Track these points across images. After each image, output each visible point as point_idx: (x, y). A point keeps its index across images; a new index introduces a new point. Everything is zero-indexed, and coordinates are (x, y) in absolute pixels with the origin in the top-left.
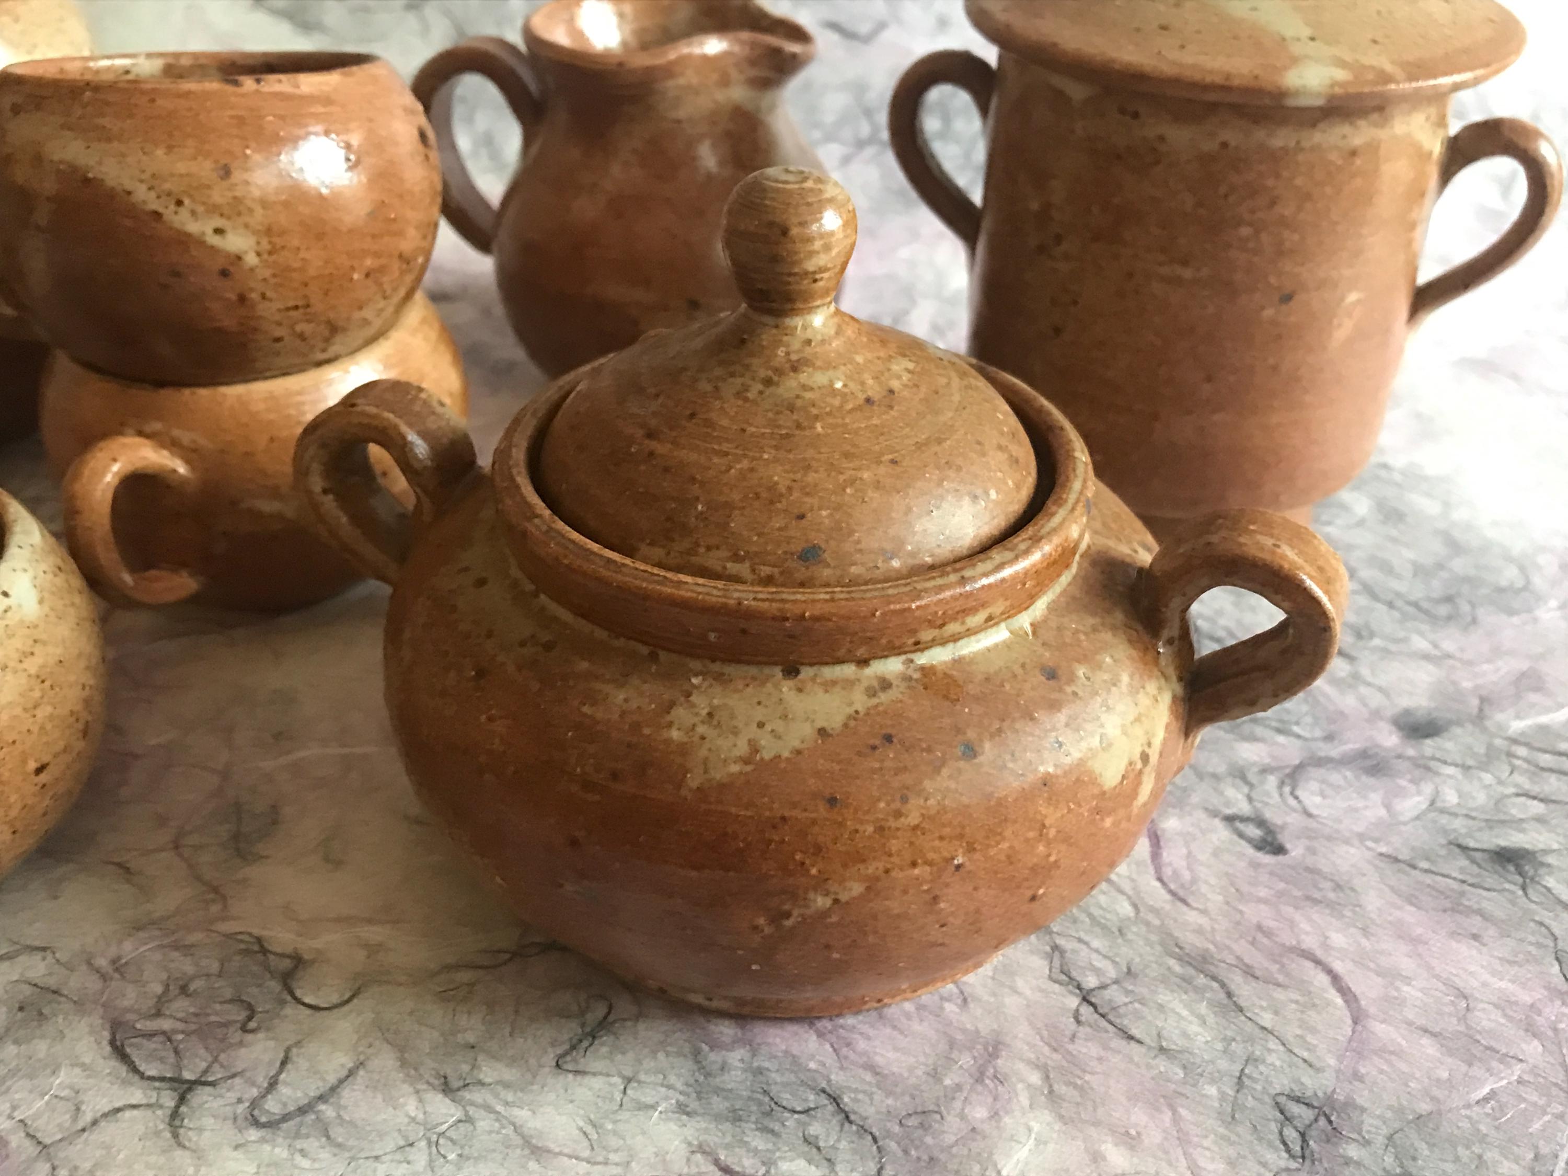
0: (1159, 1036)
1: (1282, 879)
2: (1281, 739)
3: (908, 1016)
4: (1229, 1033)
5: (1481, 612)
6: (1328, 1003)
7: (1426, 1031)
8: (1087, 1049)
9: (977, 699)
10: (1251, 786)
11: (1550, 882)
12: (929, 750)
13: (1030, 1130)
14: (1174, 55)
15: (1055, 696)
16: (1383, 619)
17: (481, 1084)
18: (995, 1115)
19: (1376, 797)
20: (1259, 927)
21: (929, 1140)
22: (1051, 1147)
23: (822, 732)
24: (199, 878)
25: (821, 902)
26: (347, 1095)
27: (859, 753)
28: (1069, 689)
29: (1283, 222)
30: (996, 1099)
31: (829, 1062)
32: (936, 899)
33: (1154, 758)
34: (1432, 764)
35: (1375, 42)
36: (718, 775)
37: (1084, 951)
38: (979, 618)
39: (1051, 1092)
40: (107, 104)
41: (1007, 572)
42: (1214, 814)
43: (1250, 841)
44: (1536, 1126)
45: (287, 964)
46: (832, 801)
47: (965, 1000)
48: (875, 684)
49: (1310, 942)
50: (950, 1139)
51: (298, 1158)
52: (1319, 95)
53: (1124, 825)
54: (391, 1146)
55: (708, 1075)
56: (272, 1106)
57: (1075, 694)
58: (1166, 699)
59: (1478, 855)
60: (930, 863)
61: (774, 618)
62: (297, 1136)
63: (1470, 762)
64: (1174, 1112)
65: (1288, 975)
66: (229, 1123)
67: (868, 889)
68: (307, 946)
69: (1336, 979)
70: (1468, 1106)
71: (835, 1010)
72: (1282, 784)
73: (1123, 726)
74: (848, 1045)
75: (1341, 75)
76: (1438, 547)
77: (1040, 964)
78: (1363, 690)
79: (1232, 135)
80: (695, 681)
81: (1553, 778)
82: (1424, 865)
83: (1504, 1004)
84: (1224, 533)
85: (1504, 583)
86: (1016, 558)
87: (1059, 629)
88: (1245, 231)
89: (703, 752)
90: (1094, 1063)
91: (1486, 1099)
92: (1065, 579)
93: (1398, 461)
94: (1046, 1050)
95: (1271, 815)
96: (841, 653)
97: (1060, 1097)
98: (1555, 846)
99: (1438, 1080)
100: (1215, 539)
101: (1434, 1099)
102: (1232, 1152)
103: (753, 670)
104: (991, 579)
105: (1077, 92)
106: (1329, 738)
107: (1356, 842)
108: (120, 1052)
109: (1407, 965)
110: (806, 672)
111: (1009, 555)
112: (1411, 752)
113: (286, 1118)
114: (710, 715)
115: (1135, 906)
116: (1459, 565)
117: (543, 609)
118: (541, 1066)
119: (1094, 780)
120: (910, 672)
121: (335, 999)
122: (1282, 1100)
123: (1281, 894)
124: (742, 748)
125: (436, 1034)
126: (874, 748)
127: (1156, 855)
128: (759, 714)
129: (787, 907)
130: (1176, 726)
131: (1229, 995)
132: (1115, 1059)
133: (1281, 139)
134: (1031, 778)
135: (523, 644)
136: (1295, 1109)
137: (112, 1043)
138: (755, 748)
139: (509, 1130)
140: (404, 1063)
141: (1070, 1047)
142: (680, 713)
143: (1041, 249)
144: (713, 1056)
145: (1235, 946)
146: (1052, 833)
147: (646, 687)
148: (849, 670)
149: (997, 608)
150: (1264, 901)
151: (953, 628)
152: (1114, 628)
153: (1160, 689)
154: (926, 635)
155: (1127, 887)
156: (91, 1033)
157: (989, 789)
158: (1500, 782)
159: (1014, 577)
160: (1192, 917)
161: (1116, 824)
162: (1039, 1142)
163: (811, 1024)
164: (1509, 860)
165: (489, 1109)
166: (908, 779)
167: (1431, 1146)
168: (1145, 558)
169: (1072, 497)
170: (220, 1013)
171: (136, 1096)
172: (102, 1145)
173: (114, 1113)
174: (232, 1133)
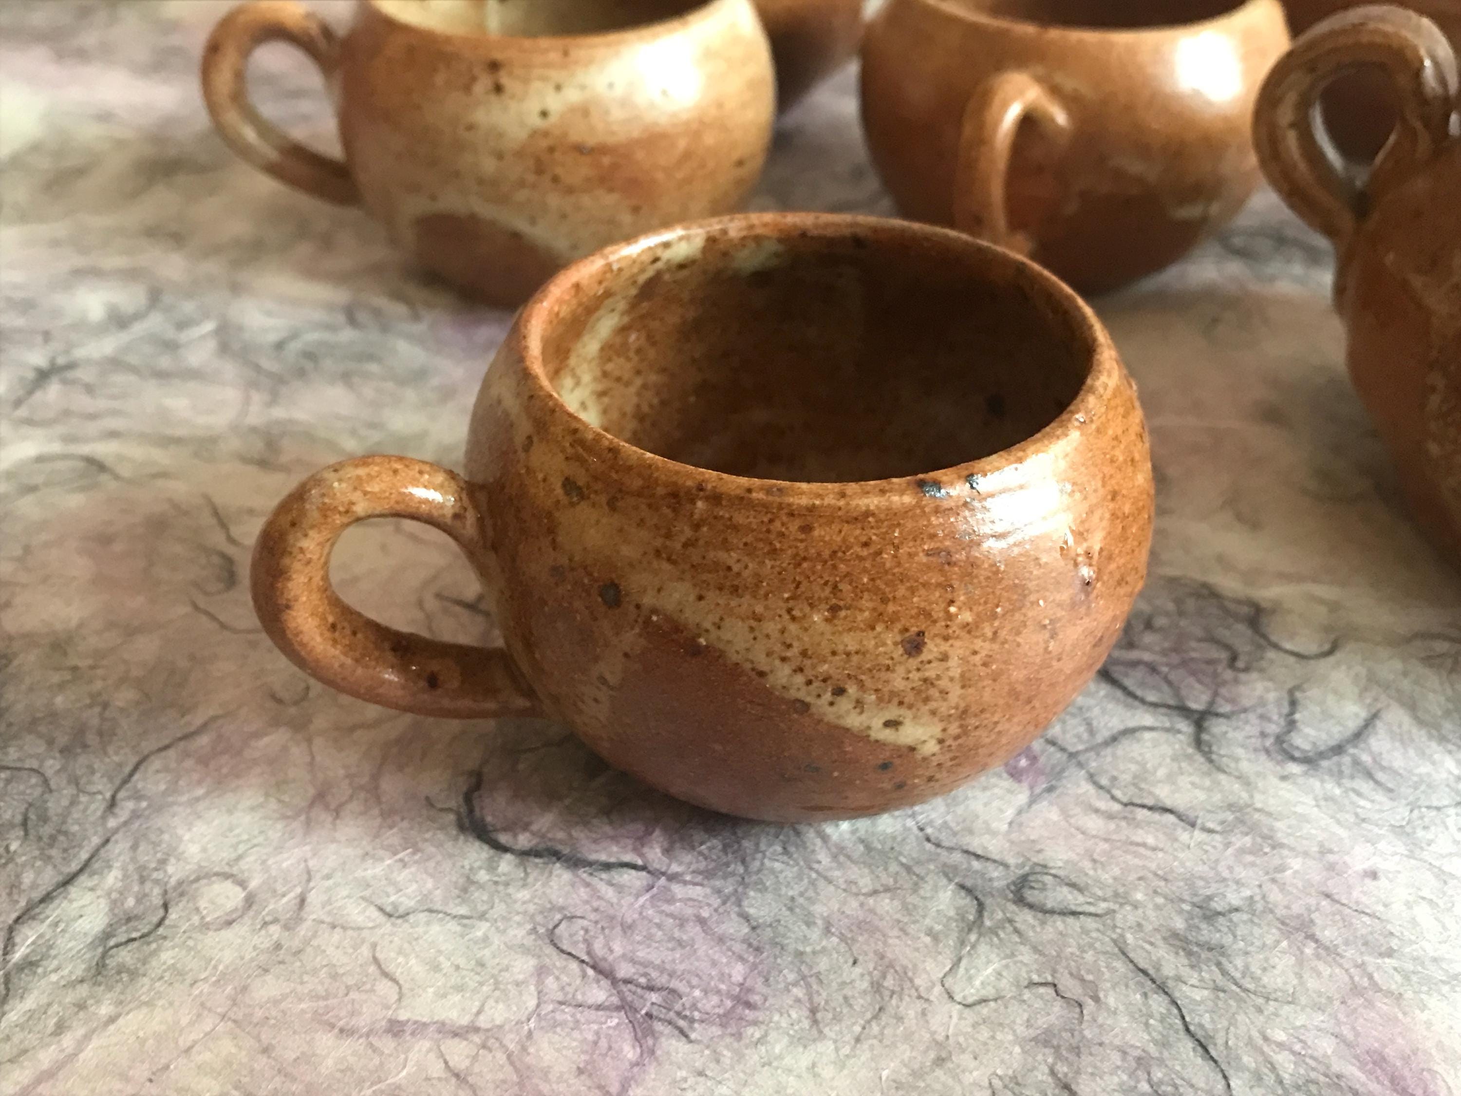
26: (1377, 744)
45: (1247, 609)
51: (1353, 796)
56: (1301, 743)
62: (1341, 775)
66: (1263, 754)
68: (1259, 595)
113: (1322, 755)
121: (1314, 649)
170: (1199, 651)
171: (1147, 719)
172: (1132, 760)
173: (1129, 732)
174: (1270, 765)
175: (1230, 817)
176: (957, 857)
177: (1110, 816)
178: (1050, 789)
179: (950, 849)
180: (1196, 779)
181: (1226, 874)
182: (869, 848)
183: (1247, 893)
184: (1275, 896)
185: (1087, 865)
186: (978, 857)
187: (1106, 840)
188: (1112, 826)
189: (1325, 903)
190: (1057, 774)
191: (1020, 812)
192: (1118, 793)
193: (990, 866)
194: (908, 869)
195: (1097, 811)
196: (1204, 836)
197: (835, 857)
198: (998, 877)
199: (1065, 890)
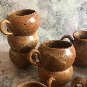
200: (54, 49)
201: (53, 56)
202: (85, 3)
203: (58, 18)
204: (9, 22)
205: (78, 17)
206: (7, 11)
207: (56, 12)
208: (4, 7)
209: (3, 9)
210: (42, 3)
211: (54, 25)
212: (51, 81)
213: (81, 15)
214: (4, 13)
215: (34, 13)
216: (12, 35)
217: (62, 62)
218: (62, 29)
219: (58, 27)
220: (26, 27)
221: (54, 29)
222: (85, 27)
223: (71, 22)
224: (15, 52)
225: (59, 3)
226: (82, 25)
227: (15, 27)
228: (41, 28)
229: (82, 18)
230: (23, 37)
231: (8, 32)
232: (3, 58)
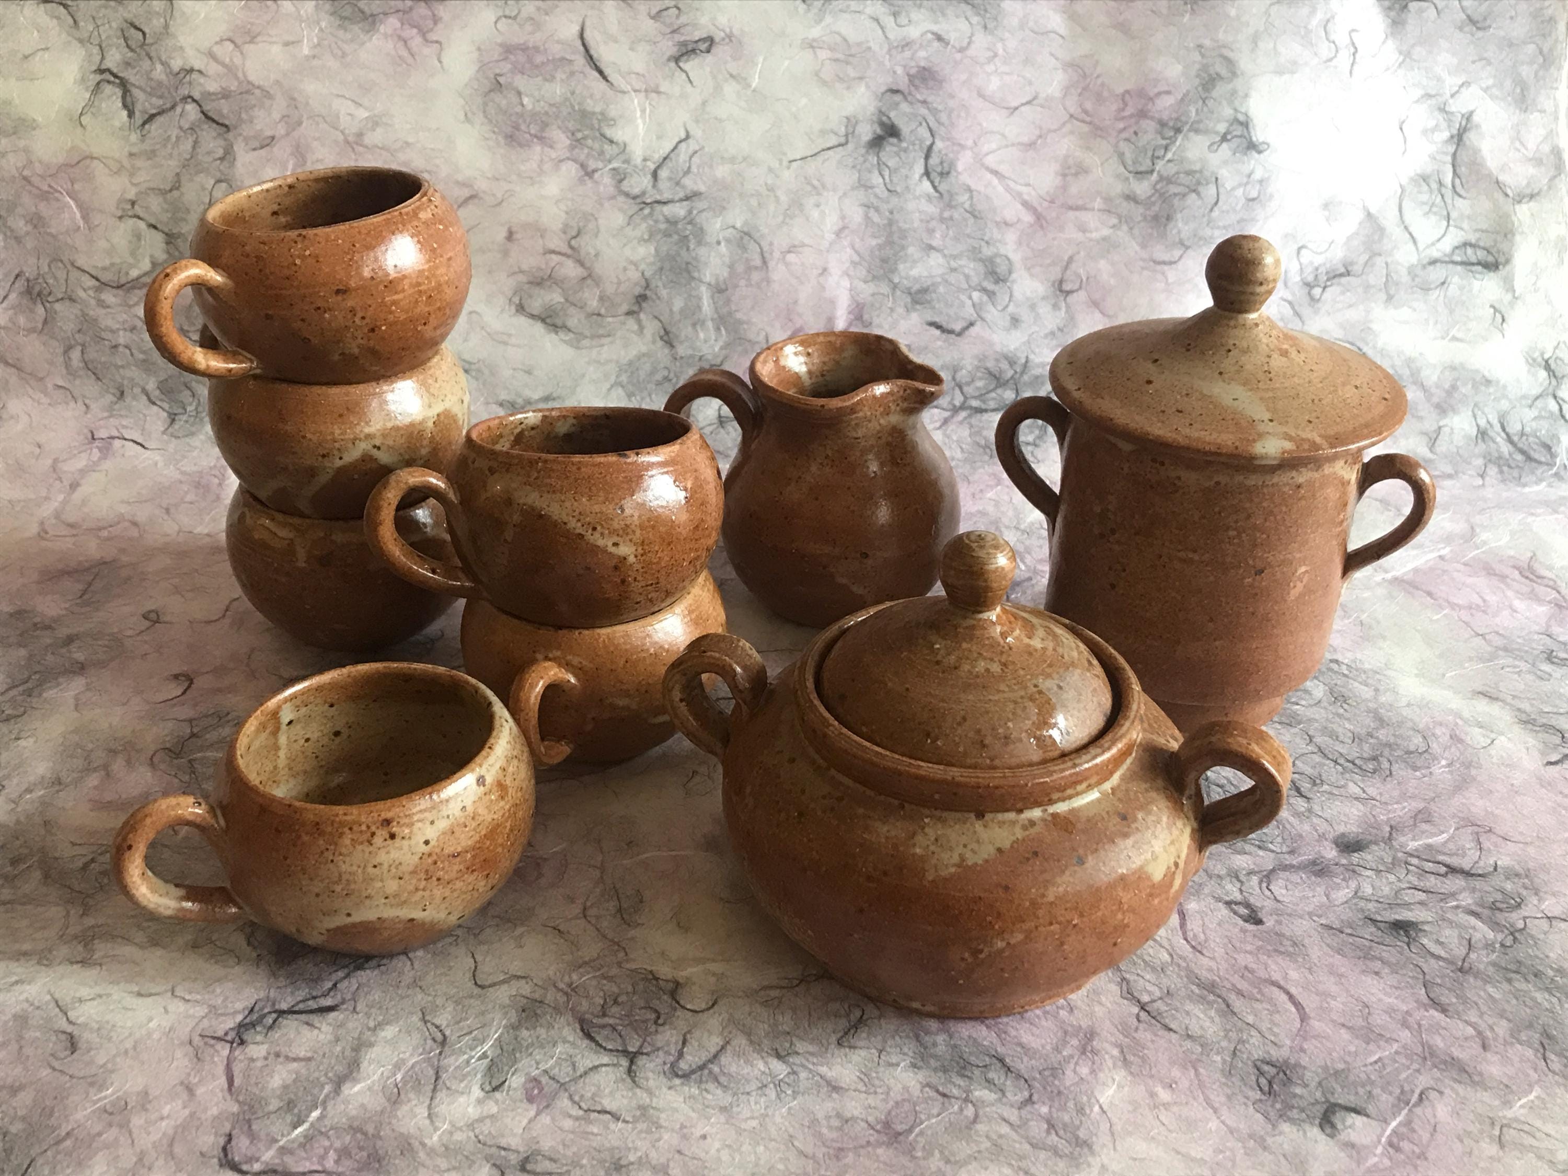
0: (1187, 1028)
1: (1260, 939)
2: (1261, 853)
3: (1038, 1017)
4: (1228, 1027)
5: (1395, 767)
6: (1287, 1010)
7: (1343, 1025)
8: (1144, 1035)
9: (1085, 831)
10: (1242, 882)
11: (1425, 941)
12: (1059, 861)
13: (1114, 1080)
14: (1187, 431)
15: (1126, 830)
16: (1331, 772)
17: (797, 1053)
18: (1093, 1072)
19: (1320, 890)
20: (1246, 968)
21: (1057, 1082)
22: (1126, 1089)
23: (999, 850)
24: (604, 936)
25: (1000, 944)
26: (724, 1059)
27: (1021, 862)
28: (1133, 826)
29: (1255, 527)
30: (1093, 1063)
31: (995, 1041)
32: (1062, 944)
33: (1182, 865)
34: (1357, 868)
35: (1310, 422)
36: (944, 873)
37: (1141, 981)
38: (1084, 785)
39: (1125, 1059)
40: (553, 470)
41: (1098, 760)
42: (1219, 899)
43: (1241, 916)
44: (1403, 1076)
45: (671, 985)
46: (1007, 888)
47: (1071, 1009)
48: (1026, 822)
49: (1276, 976)
50: (1068, 1084)
51: (704, 1093)
52: (1275, 458)
53: (1165, 903)
54: (754, 1087)
55: (925, 1048)
56: (683, 1065)
57: (1137, 829)
58: (1188, 831)
59: (1382, 925)
60: (1059, 923)
61: (973, 787)
62: (701, 1082)
63: (1381, 868)
64: (1196, 1070)
65: (1263, 995)
66: (662, 1075)
67: (1026, 937)
68: (681, 975)
69: (1291, 997)
70: (1366, 1065)
71: (997, 1014)
72: (1261, 882)
73: (1164, 847)
74: (1005, 1033)
75: (1288, 445)
76: (1369, 722)
77: (1115, 988)
78: (1315, 820)
79: (1223, 479)
80: (926, 820)
81: (1432, 878)
82: (1349, 931)
83: (1390, 1011)
84: (1218, 736)
85: (1412, 748)
86: (1103, 752)
87: (1127, 790)
88: (1232, 533)
89: (934, 861)
90: (1149, 1044)
91: (1376, 1062)
92: (1129, 761)
93: (1346, 657)
94: (1121, 1037)
95: (1254, 901)
96: (1009, 806)
97: (1132, 1063)
98: (1430, 919)
99: (1349, 1052)
100: (1213, 739)
101: (1345, 1062)
102: (1229, 1092)
103: (959, 815)
104: (1090, 764)
105: (1126, 447)
106: (1292, 852)
107: (1307, 917)
108: (588, 1036)
109: (1334, 989)
110: (989, 816)
111: (1099, 750)
112: (1344, 861)
113: (693, 1072)
114: (936, 840)
115: (1171, 955)
116: (1382, 734)
117: (833, 777)
118: (829, 1044)
119: (1149, 878)
120: (1046, 816)
121: (704, 1006)
122: (1259, 1063)
123: (1259, 948)
124: (956, 859)
125: (766, 1026)
126: (1028, 859)
127: (1183, 924)
128: (964, 840)
129: (981, 947)
130: (1193, 846)
131: (1228, 1006)
132: (1162, 1041)
133: (1253, 480)
134: (1114, 875)
135: (824, 797)
136: (1266, 1068)
137: (582, 1030)
138: (962, 858)
139: (817, 1078)
140: (751, 1042)
141: (1135, 1035)
142: (919, 838)
143: (1102, 536)
144: (927, 1038)
145: (1231, 979)
146: (1126, 907)
147: (898, 824)
148: (1011, 815)
149: (1093, 780)
150: (1250, 953)
151: (1069, 792)
152: (1157, 790)
153: (1184, 825)
154: (1055, 796)
155: (1165, 943)
156: (569, 1025)
157: (1091, 882)
158: (1399, 880)
159: (1102, 762)
160: (1205, 961)
161: (1160, 903)
162: (1120, 1087)
163: (982, 1022)
164: (1401, 928)
165: (803, 1066)
166: (1047, 876)
167: (1343, 1087)
168: (1175, 746)
169: (1132, 714)
170: (640, 1014)
171: (605, 1059)
172: (594, 1085)
173: (596, 1068)
174: (665, 1080)
175: (638, 1113)
176: (494, 1150)
177: (577, 1119)
178: (547, 1106)
179: (490, 1146)
180: (625, 1093)
181: (630, 1145)
182: (447, 1148)
183: (639, 1154)
184: (653, 1154)
185: (561, 1147)
186: (505, 1149)
187: (572, 1132)
188: (577, 1124)
189: (677, 1156)
190: (554, 1096)
191: (530, 1122)
192: (583, 1105)
193: (510, 1153)
194: (467, 1157)
195: (570, 1116)
196: (624, 1125)
197: (428, 1154)
198: (514, 1158)
199: (547, 1162)
200: (546, 461)
201: (538, 504)
202: (911, 78)
203: (672, 222)
204: (215, 277)
205: (856, 215)
206: (190, 164)
207: (652, 167)
208: (154, 128)
209: (151, 155)
210: (520, 82)
211: (638, 290)
212: (540, 687)
213: (881, 191)
214: (163, 193)
215: (408, 206)
216: (245, 377)
217: (603, 542)
218: (710, 324)
219: (678, 304)
220: (353, 311)
221: (641, 328)
222: (915, 302)
223: (791, 257)
224: (280, 517)
225: (674, 85)
226: (895, 287)
227: (268, 317)
228: (523, 320)
229: (891, 223)
230: (334, 391)
231: (210, 354)
232: (177, 590)
